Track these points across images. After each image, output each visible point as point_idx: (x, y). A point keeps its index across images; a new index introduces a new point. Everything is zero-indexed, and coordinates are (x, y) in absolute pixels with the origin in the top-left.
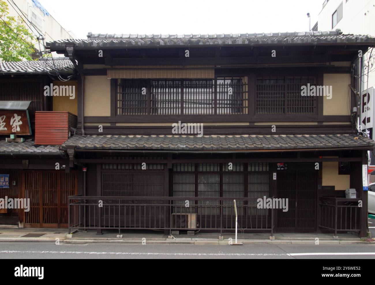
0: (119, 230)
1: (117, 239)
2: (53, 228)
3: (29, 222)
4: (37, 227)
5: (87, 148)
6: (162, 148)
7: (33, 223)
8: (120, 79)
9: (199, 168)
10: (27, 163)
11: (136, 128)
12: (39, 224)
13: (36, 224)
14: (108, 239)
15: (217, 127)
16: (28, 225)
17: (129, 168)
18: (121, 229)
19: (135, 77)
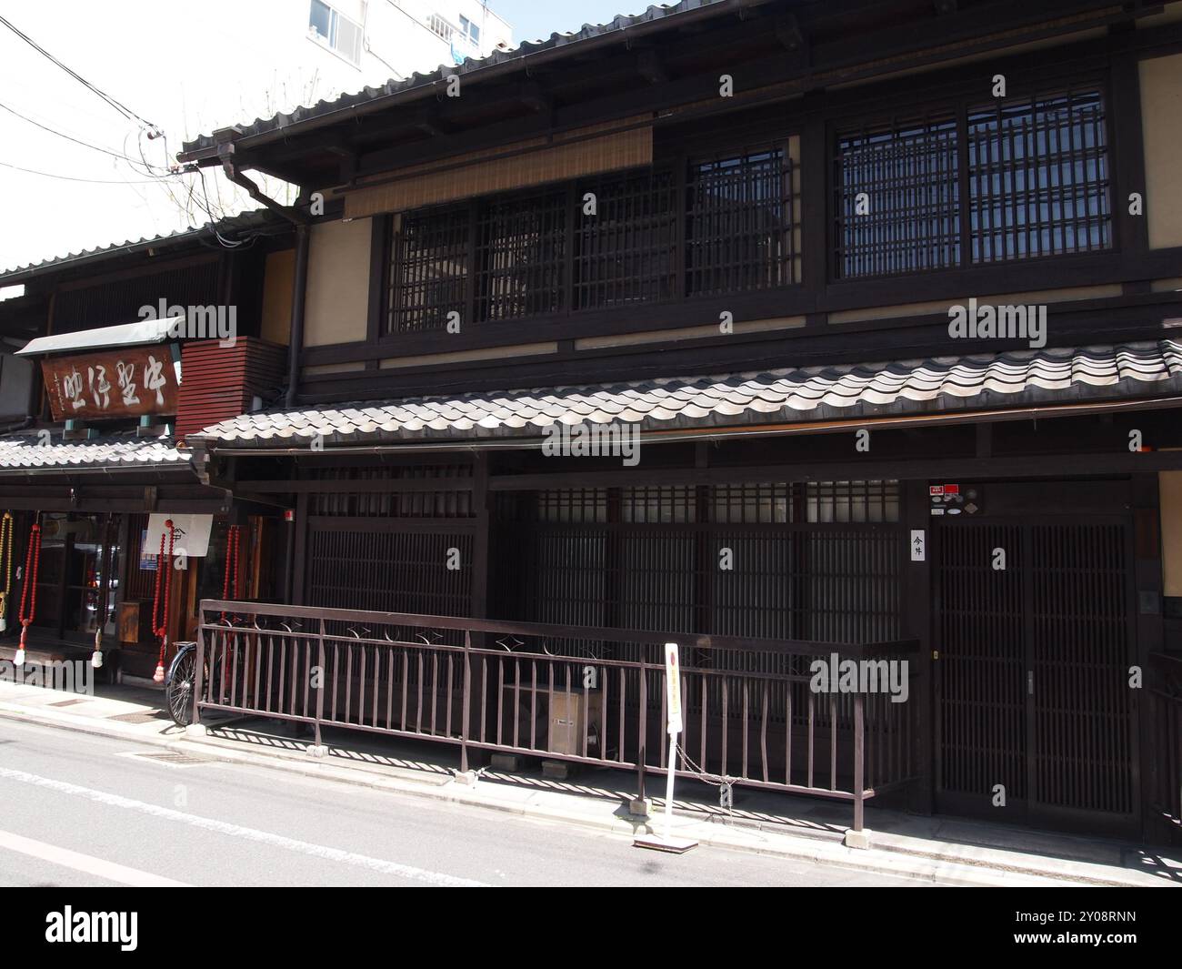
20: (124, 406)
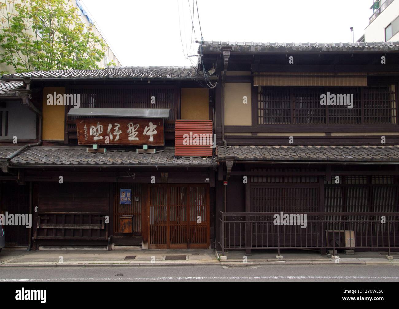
0: (279, 249)
1: (278, 261)
2: (181, 249)
3: (154, 243)
4: (164, 248)
5: (246, 159)
6: (329, 159)
7: (159, 243)
8: (260, 86)
9: (347, 181)
10: (167, 176)
11: (280, 139)
12: (166, 244)
13: (162, 244)
14: (268, 260)
15: (367, 137)
16: (153, 246)
17: (280, 181)
18: (280, 249)
19: (283, 84)
20: (128, 140)
